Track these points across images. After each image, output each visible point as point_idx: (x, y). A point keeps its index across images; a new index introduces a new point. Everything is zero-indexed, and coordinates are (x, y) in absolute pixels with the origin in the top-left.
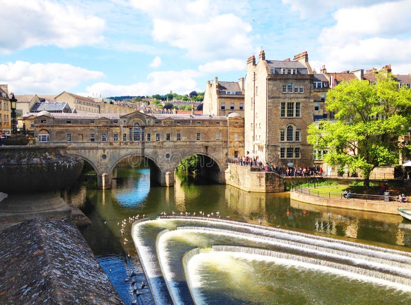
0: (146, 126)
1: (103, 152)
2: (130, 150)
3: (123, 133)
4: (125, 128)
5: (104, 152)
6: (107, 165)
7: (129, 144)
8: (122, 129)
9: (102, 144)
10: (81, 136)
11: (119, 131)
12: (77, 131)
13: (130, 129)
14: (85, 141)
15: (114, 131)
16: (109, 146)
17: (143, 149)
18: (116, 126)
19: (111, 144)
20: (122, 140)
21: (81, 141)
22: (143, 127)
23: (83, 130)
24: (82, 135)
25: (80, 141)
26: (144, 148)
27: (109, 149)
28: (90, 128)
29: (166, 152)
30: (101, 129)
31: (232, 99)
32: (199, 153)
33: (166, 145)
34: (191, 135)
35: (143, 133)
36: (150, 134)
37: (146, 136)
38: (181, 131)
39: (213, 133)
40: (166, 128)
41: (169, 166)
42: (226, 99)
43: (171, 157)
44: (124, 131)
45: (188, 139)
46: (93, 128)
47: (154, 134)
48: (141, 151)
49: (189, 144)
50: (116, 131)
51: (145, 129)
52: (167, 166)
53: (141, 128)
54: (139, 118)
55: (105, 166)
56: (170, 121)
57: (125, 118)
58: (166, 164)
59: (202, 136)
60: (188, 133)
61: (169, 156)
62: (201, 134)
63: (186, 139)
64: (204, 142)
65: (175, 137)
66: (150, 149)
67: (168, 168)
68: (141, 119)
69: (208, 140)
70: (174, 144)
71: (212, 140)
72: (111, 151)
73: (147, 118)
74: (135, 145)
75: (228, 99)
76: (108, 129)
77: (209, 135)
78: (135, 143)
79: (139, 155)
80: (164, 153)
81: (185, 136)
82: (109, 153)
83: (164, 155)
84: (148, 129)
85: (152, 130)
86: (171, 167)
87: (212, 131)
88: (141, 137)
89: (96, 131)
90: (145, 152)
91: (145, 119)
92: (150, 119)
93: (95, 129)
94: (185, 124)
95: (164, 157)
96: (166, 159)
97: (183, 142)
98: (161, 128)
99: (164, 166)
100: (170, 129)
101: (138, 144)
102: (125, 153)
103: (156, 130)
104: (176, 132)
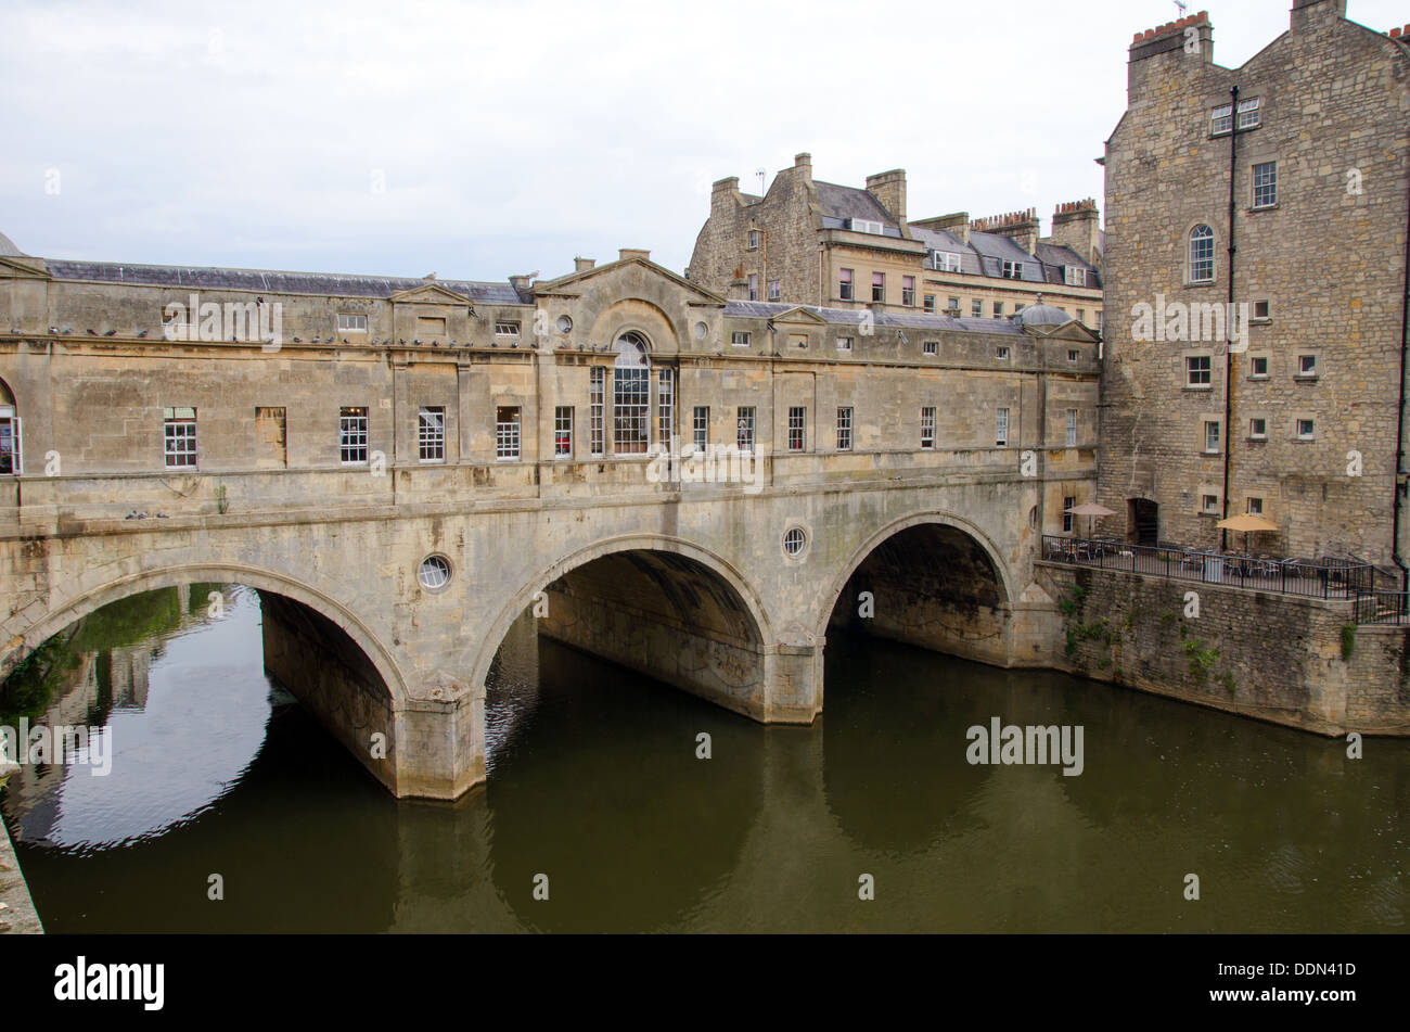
0: (688, 360)
1: (427, 540)
2: (595, 516)
3: (553, 402)
4: (565, 371)
5: (436, 531)
6: (457, 627)
7: (590, 472)
8: (551, 370)
9: (422, 481)
10: (271, 426)
11: (526, 391)
12: (240, 383)
13: (598, 373)
14: (303, 463)
15: (497, 389)
16: (467, 494)
17: (671, 506)
18: (513, 354)
19: (480, 476)
20: (549, 451)
21: (276, 465)
22: (675, 363)
23: (285, 377)
24: (282, 415)
25: (264, 464)
26: (677, 501)
27: (469, 512)
28: (340, 365)
29: (788, 515)
30: (416, 371)
31: (878, 258)
32: (932, 513)
33: (788, 477)
34: (898, 415)
35: (668, 402)
36: (709, 408)
37: (685, 423)
38: (855, 394)
39: (985, 405)
40: (786, 372)
41: (800, 598)
42: (857, 255)
43: (813, 549)
44: (560, 389)
45: (884, 439)
46: (359, 365)
47: (727, 407)
48: (660, 522)
49: (891, 466)
50: (509, 389)
51: (677, 375)
52: (792, 604)
53: (655, 367)
54: (647, 302)
55: (443, 636)
56: (807, 330)
57: (566, 297)
58: (788, 587)
59: (942, 420)
60: (888, 406)
61: (800, 543)
62: (941, 412)
63: (879, 441)
64: (951, 453)
65: (830, 429)
66: (709, 504)
67: (797, 615)
68: (659, 310)
69: (965, 447)
70: (825, 468)
71: (980, 445)
72: (483, 529)
73: (691, 305)
74: (626, 480)
75: (865, 255)
76: (458, 371)
77: (971, 414)
78: (626, 466)
79: (647, 545)
80: (781, 524)
81: (872, 423)
82: (470, 543)
83: (777, 537)
84: (697, 375)
85: (720, 385)
86: (810, 604)
87: (981, 397)
88: (653, 429)
89: (376, 384)
90: (679, 524)
91: (680, 310)
92: (706, 310)
93: (375, 368)
94: (875, 349)
95: (775, 548)
96: (787, 562)
97: (863, 453)
98: (763, 375)
99: (775, 603)
100: (806, 382)
101: (644, 475)
102: (566, 538)
103: (738, 382)
104: (835, 396)
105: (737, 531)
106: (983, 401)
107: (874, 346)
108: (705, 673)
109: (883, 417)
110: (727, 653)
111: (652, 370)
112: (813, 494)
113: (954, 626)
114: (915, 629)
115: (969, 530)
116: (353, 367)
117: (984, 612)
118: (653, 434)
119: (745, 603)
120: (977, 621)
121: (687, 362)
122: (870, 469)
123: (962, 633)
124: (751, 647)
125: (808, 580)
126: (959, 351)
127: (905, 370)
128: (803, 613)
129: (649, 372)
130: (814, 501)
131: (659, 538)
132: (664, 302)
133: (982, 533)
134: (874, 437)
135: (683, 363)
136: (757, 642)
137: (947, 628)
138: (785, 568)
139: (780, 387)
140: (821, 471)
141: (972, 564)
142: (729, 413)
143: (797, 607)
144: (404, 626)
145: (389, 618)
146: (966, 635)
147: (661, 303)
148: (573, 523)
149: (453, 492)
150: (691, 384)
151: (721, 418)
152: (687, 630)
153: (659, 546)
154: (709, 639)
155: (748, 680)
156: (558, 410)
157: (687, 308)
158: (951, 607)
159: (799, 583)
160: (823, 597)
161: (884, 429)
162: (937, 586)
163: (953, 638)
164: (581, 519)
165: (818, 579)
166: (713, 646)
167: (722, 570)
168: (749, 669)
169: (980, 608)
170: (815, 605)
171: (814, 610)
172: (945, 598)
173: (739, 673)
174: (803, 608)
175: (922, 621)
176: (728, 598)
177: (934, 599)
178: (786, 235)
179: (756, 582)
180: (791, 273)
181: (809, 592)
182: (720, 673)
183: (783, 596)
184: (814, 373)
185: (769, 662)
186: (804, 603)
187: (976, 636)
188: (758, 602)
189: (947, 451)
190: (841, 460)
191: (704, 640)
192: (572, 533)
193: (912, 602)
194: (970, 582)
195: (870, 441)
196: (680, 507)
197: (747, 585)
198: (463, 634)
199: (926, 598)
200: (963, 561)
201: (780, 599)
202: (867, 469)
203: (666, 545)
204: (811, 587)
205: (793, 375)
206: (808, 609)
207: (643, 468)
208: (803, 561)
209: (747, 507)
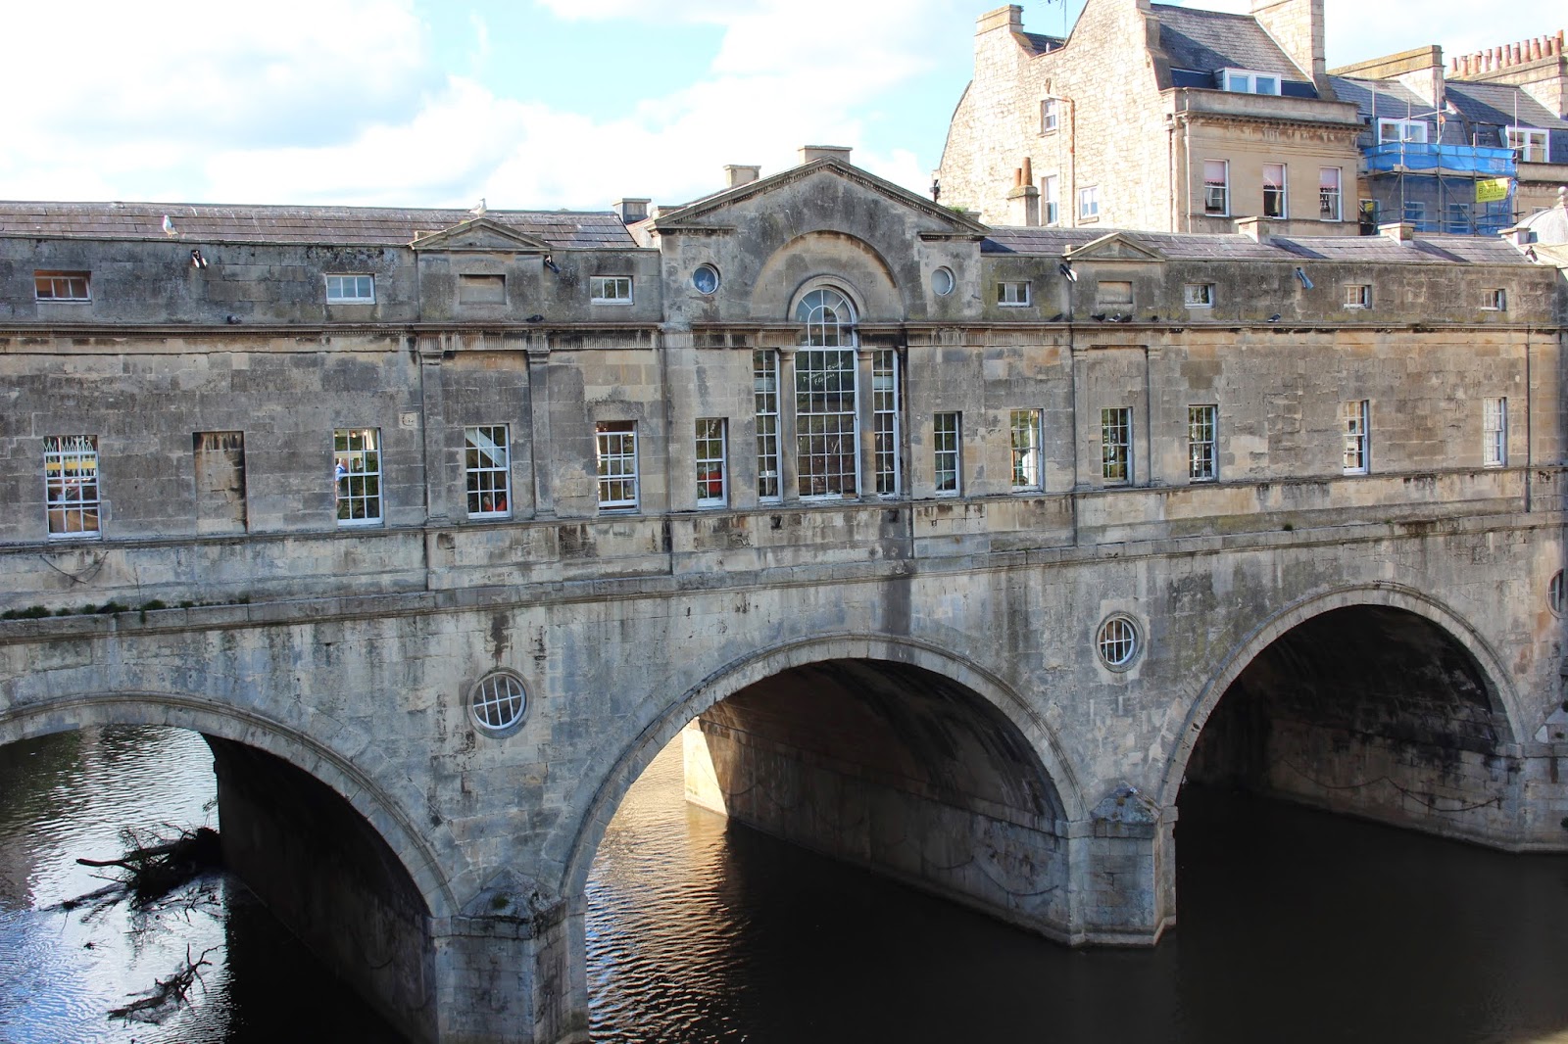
0: (921, 334)
1: (482, 647)
2: (767, 603)
3: (693, 410)
4: (710, 358)
5: (498, 633)
6: (536, 794)
7: (757, 529)
8: (687, 355)
9: (472, 548)
10: (218, 465)
11: (646, 392)
12: (165, 393)
13: (765, 362)
14: (273, 523)
15: (593, 392)
16: (548, 572)
17: (898, 584)
18: (623, 332)
19: (570, 542)
20: (688, 496)
21: (227, 526)
22: (898, 338)
23: (241, 381)
24: (236, 445)
25: (208, 526)
26: (909, 574)
27: (555, 598)
28: (332, 360)
29: (1104, 596)
30: (458, 365)
31: (1272, 136)
32: (1365, 588)
33: (1103, 528)
34: (1298, 416)
35: (890, 406)
36: (960, 413)
37: (919, 441)
38: (1220, 382)
39: (1460, 394)
40: (1095, 347)
41: (1130, 740)
42: (1233, 133)
43: (1150, 654)
44: (703, 389)
45: (1274, 460)
46: (362, 358)
47: (991, 412)
48: (879, 612)
49: (1289, 506)
50: (615, 392)
51: (903, 359)
52: (1116, 748)
53: (864, 348)
54: (850, 237)
55: (514, 810)
56: (1129, 274)
57: (710, 232)
58: (1108, 722)
59: (1379, 422)
60: (1280, 401)
61: (1128, 644)
62: (1376, 407)
63: (1264, 462)
64: (1400, 481)
65: (1176, 444)
66: (965, 577)
67: (1126, 768)
68: (869, 248)
69: (1425, 468)
70: (1168, 512)
71: (1453, 464)
72: (577, 627)
73: (925, 238)
74: (819, 540)
75: (1248, 133)
76: (528, 365)
77: (1435, 411)
78: (818, 518)
79: (858, 651)
80: (1091, 612)
81: (1251, 431)
82: (556, 653)
83: (1085, 635)
84: (939, 358)
85: (978, 375)
86: (1147, 750)
87: (1452, 379)
88: (863, 452)
89: (391, 390)
90: (914, 615)
91: (907, 246)
92: (951, 245)
93: (389, 363)
94: (1254, 302)
95: (1083, 653)
96: (1105, 676)
97: (1237, 484)
98: (1054, 354)
99: (1085, 747)
100: (1130, 363)
101: (850, 531)
102: (718, 640)
103: (1011, 367)
104: (1184, 386)
105: (1015, 621)
106: (1455, 387)
107: (1251, 297)
108: (970, 872)
109: (1273, 422)
110: (1006, 837)
111: (860, 353)
112: (1148, 556)
113: (1419, 787)
114: (1347, 794)
115: (1435, 615)
116: (353, 362)
117: (1471, 761)
118: (863, 461)
119: (1032, 749)
120: (1457, 779)
121: (919, 336)
122: (1250, 510)
123: (1432, 801)
124: (1046, 826)
125: (1143, 708)
126: (1410, 298)
127: (1312, 335)
128: (1135, 765)
129: (856, 356)
130: (1150, 569)
131: (877, 639)
132: (878, 234)
133: (1460, 620)
134: (1255, 456)
135: (913, 337)
136: (1054, 818)
137: (1404, 792)
138: (1099, 688)
139: (1084, 376)
140: (1162, 518)
141: (1445, 678)
142: (995, 421)
143: (1125, 755)
144: (448, 794)
145: (422, 781)
146: (1439, 803)
147: (872, 236)
148: (731, 617)
149: (525, 567)
150: (927, 374)
151: (982, 431)
152: (937, 798)
153: (879, 652)
154: (974, 813)
155: (1043, 882)
156: (701, 426)
157: (918, 244)
158: (1410, 753)
159: (1127, 712)
160: (1171, 737)
161: (1275, 441)
162: (1384, 718)
163: (1415, 808)
164: (743, 609)
165: (1159, 705)
166: (982, 824)
167: (988, 691)
168: (1044, 864)
169: (1465, 755)
170: (1156, 751)
171: (1154, 760)
172: (1401, 739)
173: (1026, 869)
174: (1137, 756)
175: (1360, 780)
176: (1003, 739)
177: (1379, 740)
178: (1106, 104)
179: (1050, 712)
180: (1117, 173)
181: (1145, 728)
182: (994, 870)
183: (1100, 735)
184: (1145, 347)
185: (1078, 848)
186: (1136, 748)
187: (1457, 805)
188: (1055, 746)
189: (1391, 475)
190: (1199, 496)
191: (967, 815)
192: (730, 632)
193: (1340, 745)
194: (1443, 708)
195: (1249, 464)
196: (915, 585)
197: (1035, 718)
198: (547, 805)
199: (1366, 739)
200: (1429, 671)
201: (1094, 740)
202: (1246, 512)
203: (892, 650)
204: (1149, 720)
205: (1107, 352)
206: (1145, 759)
207: (848, 519)
208: (1132, 675)
209: (1032, 583)
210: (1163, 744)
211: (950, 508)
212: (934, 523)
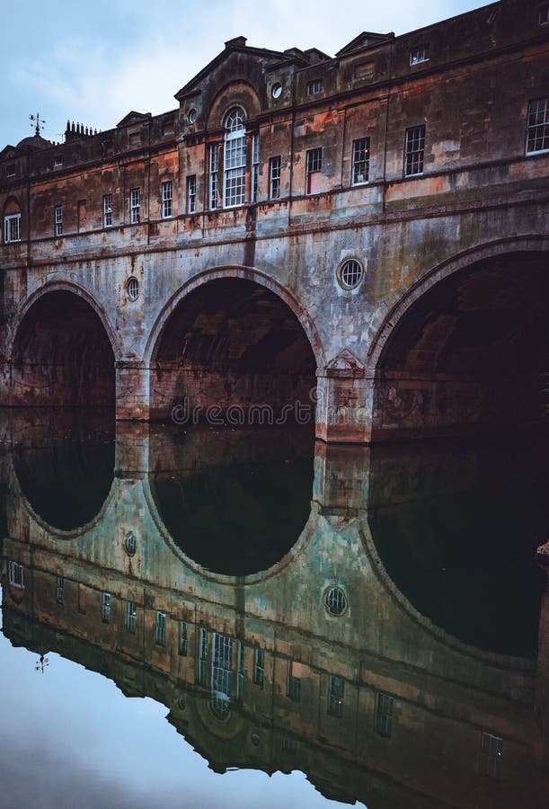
0: (265, 120)
1: (129, 268)
2: (205, 253)
3: (186, 173)
4: (191, 150)
5: (133, 267)
8: (185, 150)
9: (128, 234)
11: (175, 169)
12: (73, 188)
13: (214, 147)
15: (161, 171)
16: (145, 240)
17: (250, 242)
18: (167, 145)
19: (153, 229)
23: (86, 183)
24: (85, 202)
26: (255, 239)
27: (146, 251)
28: (103, 172)
29: (343, 247)
30: (129, 168)
33: (344, 210)
34: (488, 120)
36: (279, 157)
37: (262, 174)
38: (429, 109)
40: (351, 106)
41: (351, 328)
43: (366, 280)
44: (189, 164)
45: (464, 154)
46: (109, 170)
47: (297, 154)
48: (243, 256)
49: (473, 185)
50: (167, 170)
52: (343, 332)
53: (247, 133)
55: (134, 328)
56: (373, 55)
58: (340, 317)
60: (473, 112)
63: (457, 157)
66: (277, 240)
67: (348, 344)
68: (248, 84)
70: (385, 197)
72: (152, 262)
73: (269, 70)
74: (224, 225)
78: (225, 214)
79: (233, 274)
80: (336, 256)
81: (448, 137)
82: (146, 270)
83: (332, 268)
84: (272, 130)
85: (290, 135)
86: (360, 335)
88: (247, 184)
89: (114, 180)
90: (256, 258)
91: (262, 77)
92: (280, 71)
93: (114, 170)
95: (330, 279)
96: (340, 291)
97: (434, 175)
98: (329, 116)
99: (328, 330)
100: (371, 110)
101: (235, 221)
102: (189, 268)
103: (308, 128)
104: (404, 117)
105: (298, 263)
109: (466, 128)
111: (246, 136)
112: (370, 224)
119: (303, 327)
121: (264, 122)
122: (444, 191)
125: (359, 311)
128: (354, 343)
130: (371, 234)
131: (241, 269)
132: (252, 75)
134: (450, 154)
135: (261, 123)
138: (338, 298)
140: (379, 200)
142: (299, 158)
143: (348, 337)
144: (120, 319)
145: (115, 314)
148: (194, 259)
149: (139, 240)
150: (267, 140)
151: (289, 164)
153: (241, 275)
156: (188, 178)
157: (267, 75)
159: (350, 313)
160: (375, 330)
161: (466, 141)
164: (197, 255)
165: (369, 310)
170: (365, 336)
171: (365, 342)
174: (355, 338)
179: (312, 310)
181: (359, 323)
183: (335, 323)
185: (320, 383)
186: (354, 334)
188: (312, 327)
190: (407, 187)
192: (193, 265)
195: (445, 160)
196: (257, 245)
197: (303, 311)
198: (142, 327)
201: (332, 326)
202: (439, 192)
203: (246, 274)
204: (362, 318)
205: (359, 107)
206: (359, 340)
207: (235, 214)
208: (355, 292)
209: (308, 241)
210: (370, 332)
211: (273, 205)
212: (266, 213)
